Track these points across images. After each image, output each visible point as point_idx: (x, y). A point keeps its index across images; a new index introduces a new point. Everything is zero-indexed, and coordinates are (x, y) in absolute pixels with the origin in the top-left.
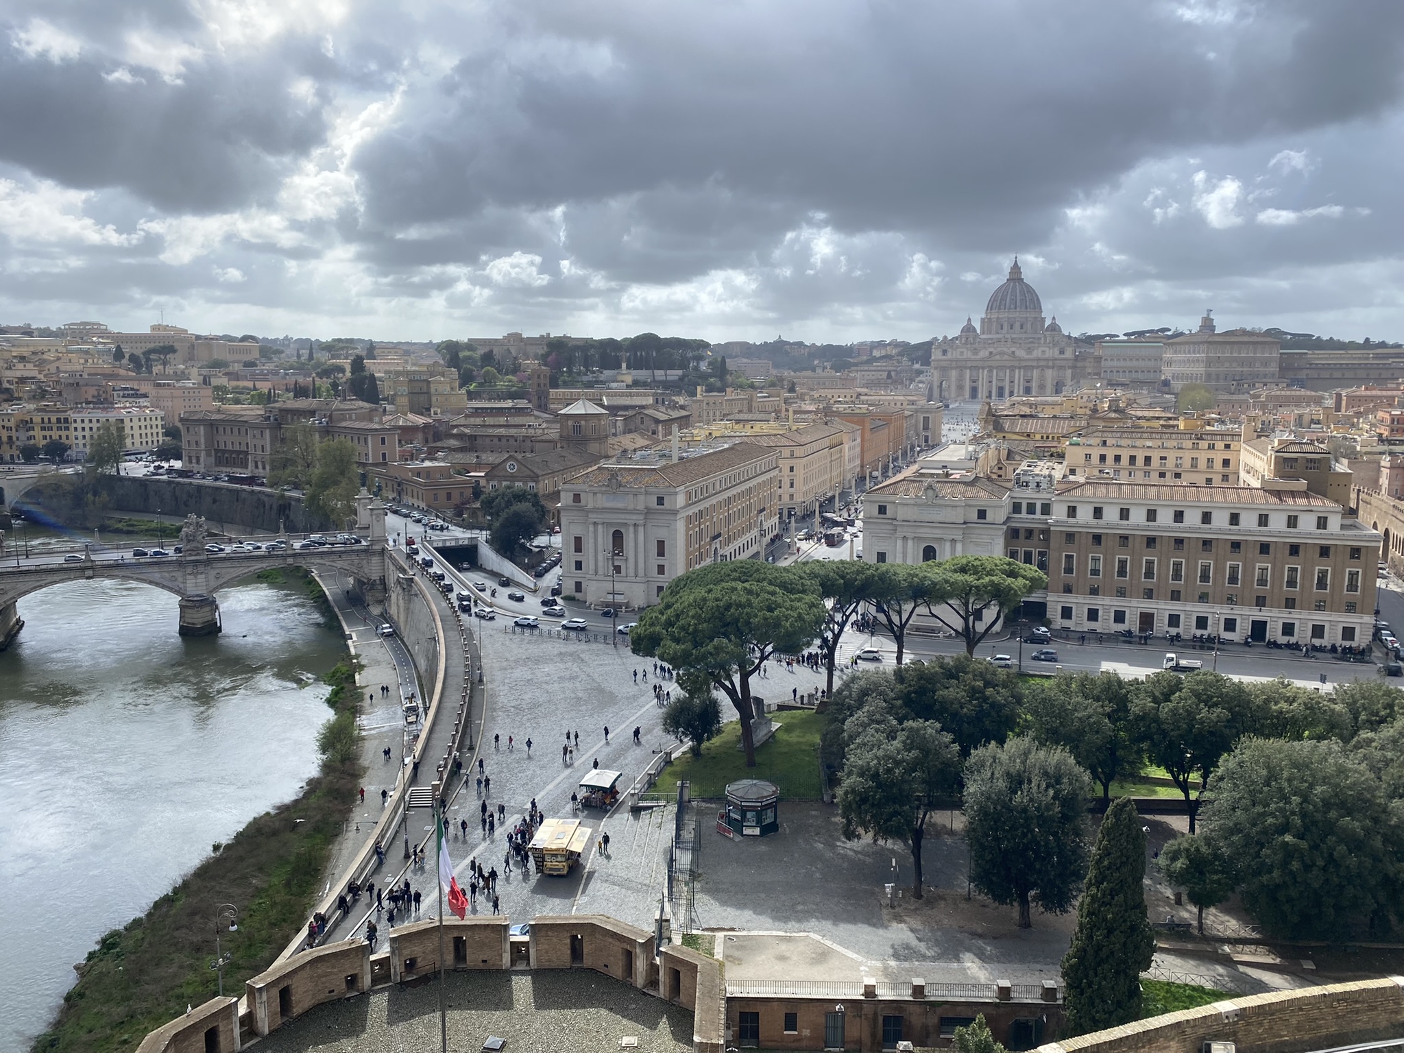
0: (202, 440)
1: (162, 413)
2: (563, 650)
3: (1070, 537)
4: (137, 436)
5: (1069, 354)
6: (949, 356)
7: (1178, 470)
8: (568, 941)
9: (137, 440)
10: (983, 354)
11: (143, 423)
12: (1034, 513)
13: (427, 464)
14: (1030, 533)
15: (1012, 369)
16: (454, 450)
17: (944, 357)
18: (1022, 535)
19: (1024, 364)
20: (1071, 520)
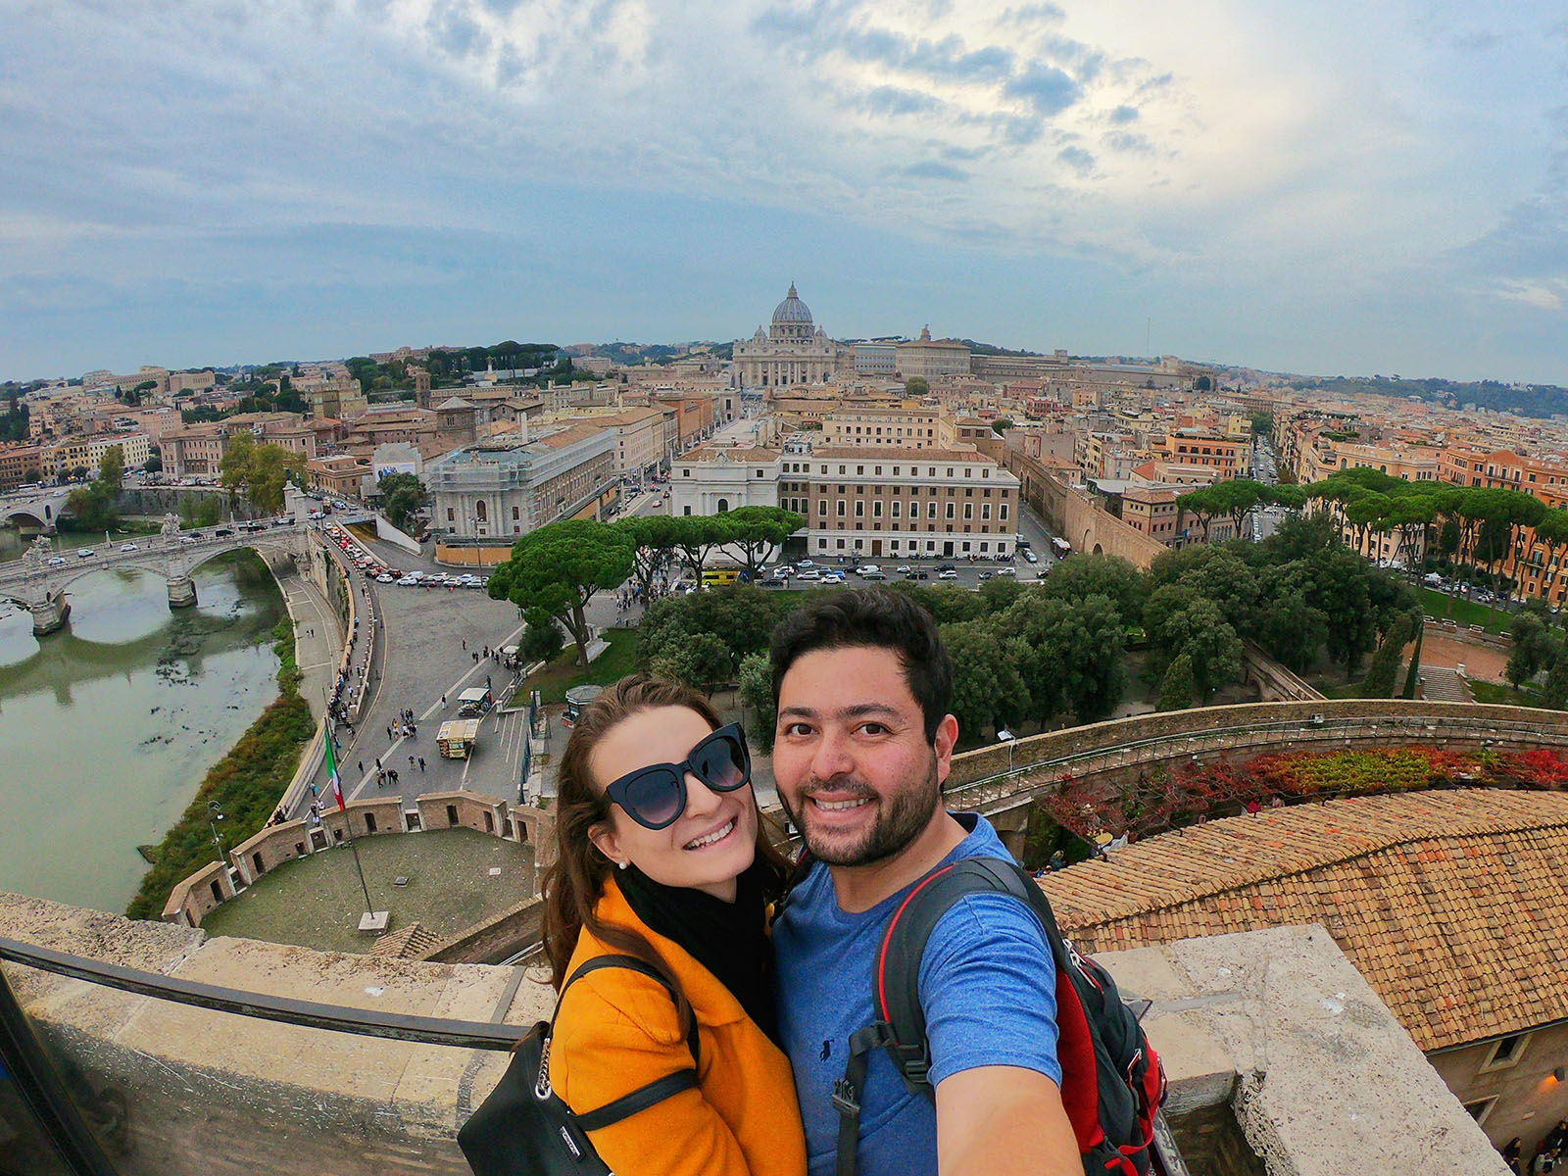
0: (175, 455)
1: (148, 436)
2: (444, 599)
3: (823, 489)
4: (132, 456)
5: (832, 353)
6: (746, 353)
7: (899, 438)
8: (446, 810)
9: (132, 458)
10: (771, 352)
11: (135, 445)
12: (798, 471)
13: (337, 458)
14: (795, 486)
15: (792, 363)
16: (357, 445)
17: (742, 354)
18: (790, 487)
19: (800, 360)
20: (824, 476)
